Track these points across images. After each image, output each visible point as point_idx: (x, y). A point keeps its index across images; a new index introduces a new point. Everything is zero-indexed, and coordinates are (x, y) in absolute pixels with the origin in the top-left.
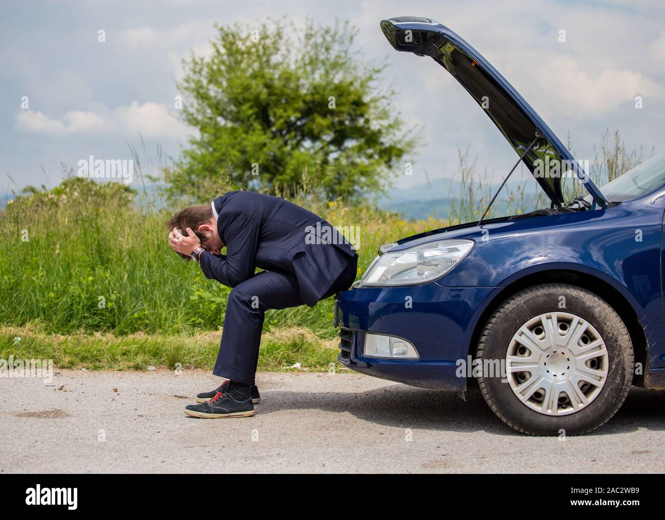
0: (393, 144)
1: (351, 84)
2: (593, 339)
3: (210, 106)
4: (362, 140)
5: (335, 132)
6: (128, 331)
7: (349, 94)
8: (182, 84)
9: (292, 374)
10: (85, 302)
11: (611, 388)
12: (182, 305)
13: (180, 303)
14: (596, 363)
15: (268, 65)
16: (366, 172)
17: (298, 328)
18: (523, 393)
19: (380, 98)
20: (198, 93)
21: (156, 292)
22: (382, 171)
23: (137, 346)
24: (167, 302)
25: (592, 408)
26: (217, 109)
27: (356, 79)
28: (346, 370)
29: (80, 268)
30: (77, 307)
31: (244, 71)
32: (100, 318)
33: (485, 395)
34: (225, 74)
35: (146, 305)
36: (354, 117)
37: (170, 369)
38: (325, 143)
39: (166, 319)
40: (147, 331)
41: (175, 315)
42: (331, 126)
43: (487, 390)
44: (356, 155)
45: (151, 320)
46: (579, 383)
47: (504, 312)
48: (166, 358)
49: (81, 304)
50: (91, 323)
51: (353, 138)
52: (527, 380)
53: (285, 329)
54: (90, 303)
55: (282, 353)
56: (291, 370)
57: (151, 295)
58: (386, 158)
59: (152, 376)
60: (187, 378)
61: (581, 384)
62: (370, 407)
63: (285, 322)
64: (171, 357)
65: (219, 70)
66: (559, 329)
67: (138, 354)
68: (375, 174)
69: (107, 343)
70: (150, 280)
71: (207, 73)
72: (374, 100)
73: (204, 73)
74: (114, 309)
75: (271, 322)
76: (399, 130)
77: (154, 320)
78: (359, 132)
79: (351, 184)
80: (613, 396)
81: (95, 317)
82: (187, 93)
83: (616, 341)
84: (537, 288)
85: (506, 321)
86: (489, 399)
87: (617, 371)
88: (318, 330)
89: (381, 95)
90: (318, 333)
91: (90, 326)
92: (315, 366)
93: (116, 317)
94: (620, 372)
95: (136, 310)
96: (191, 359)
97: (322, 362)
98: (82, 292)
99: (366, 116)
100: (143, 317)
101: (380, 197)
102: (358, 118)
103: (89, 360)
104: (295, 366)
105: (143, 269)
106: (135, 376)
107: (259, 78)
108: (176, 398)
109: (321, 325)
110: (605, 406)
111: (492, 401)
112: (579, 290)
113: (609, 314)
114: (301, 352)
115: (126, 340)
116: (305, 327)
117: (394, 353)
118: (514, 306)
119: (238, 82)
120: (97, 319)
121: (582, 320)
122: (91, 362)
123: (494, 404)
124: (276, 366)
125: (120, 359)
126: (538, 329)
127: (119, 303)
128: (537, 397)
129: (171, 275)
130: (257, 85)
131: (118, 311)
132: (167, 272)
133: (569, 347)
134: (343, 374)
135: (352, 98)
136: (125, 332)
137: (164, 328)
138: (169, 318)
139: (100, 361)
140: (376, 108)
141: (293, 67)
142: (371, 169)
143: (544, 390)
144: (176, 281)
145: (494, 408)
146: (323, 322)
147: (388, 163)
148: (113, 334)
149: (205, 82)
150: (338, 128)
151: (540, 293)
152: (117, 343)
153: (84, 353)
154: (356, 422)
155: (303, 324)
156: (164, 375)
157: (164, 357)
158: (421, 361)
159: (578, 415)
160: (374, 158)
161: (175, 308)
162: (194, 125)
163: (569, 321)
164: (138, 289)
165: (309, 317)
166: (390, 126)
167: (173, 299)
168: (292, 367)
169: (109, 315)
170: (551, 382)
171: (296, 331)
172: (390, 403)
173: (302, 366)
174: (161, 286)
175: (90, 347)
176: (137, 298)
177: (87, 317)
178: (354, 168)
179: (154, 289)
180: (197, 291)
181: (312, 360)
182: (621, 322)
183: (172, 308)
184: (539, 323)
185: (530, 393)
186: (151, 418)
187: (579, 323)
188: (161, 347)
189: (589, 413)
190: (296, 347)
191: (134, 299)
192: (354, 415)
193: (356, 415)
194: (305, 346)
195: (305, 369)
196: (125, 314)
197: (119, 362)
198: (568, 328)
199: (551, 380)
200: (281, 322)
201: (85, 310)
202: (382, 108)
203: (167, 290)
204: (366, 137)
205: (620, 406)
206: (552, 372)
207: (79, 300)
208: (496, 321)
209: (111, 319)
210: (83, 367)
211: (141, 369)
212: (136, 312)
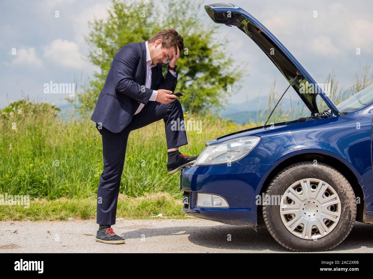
0: (228, 75)
1: (200, 36)
2: (331, 194)
3: (107, 52)
4: (207, 73)
5: (190, 68)
6: (56, 197)
7: (198, 43)
8: (88, 38)
9: (157, 220)
10: (29, 179)
11: (343, 223)
12: (89, 180)
13: (88, 179)
14: (333, 208)
15: (145, 24)
16: (211, 93)
17: (161, 193)
18: (291, 227)
19: (218, 45)
20: (99, 43)
21: (73, 173)
22: (221, 92)
23: (61, 206)
24: (80, 178)
25: (332, 234)
26: (112, 54)
27: (203, 33)
28: (190, 217)
29: (25, 159)
30: (24, 183)
31: (129, 28)
32: (38, 190)
33: (268, 228)
34: (117, 30)
35: (66, 181)
36: (202, 57)
37: (82, 219)
38: (183, 75)
39: (79, 189)
40: (68, 197)
41: (85, 186)
42: (187, 64)
43: (269, 225)
44: (203, 82)
45: (70, 190)
46: (324, 220)
47: (279, 179)
48: (79, 213)
49: (26, 181)
50: (32, 193)
51: (201, 72)
52: (293, 219)
53: (154, 194)
54: (31, 180)
55: (151, 208)
56: (156, 218)
57: (70, 174)
58: (223, 84)
59: (71, 224)
60: (93, 224)
61: (325, 221)
62: (202, 238)
63: (154, 189)
64: (83, 212)
65: (113, 28)
66: (311, 188)
67: (62, 210)
68: (216, 95)
69: (43, 205)
70: (69, 165)
71: (105, 30)
72: (215, 46)
73: (103, 30)
74: (47, 184)
75: (145, 189)
76: (232, 66)
77: (72, 190)
78: (205, 68)
79: (200, 101)
80: (345, 227)
81: (34, 189)
82: (92, 44)
83: (345, 195)
84: (297, 164)
85: (279, 184)
86: (271, 230)
87: (346, 213)
88: (174, 194)
89: (219, 43)
90: (174, 196)
91: (32, 195)
92: (171, 216)
93: (48, 189)
94: (348, 213)
95: (60, 184)
96: (95, 213)
97: (175, 213)
98: (26, 174)
99: (210, 57)
100: (65, 189)
101: (220, 110)
102: (204, 59)
103: (31, 215)
104: (159, 215)
105: (64, 158)
106: (61, 224)
107: (139, 33)
108: (86, 235)
109: (176, 191)
110: (340, 233)
111: (272, 231)
112: (322, 165)
113: (341, 179)
114: (163, 207)
115: (54, 203)
116: (166, 192)
117: (214, 204)
118: (284, 175)
119: (125, 36)
120: (37, 190)
121: (325, 183)
122: (33, 216)
123: (274, 233)
124: (147, 216)
125: (51, 214)
126: (298, 188)
127: (50, 180)
128: (299, 229)
129: (82, 162)
130: (138, 38)
131: (49, 185)
132: (80, 160)
133: (317, 198)
134: (188, 220)
135: (201, 45)
136: (54, 198)
137: (78, 195)
138: (81, 189)
139: (39, 216)
140: (216, 51)
141: (161, 25)
142: (213, 92)
143: (303, 224)
144: (85, 166)
145: (274, 236)
146: (177, 189)
147: (225, 88)
148: (46, 199)
149: (103, 36)
150: (192, 65)
151: (299, 168)
152: (49, 204)
153: (28, 211)
154: (193, 246)
155: (165, 190)
156: (78, 223)
157: (78, 212)
158: (230, 208)
159: (324, 239)
160: (215, 85)
161: (85, 183)
162: (97, 64)
163: (317, 184)
164: (61, 171)
165: (168, 186)
166: (226, 63)
167: (84, 177)
168: (157, 216)
169: (44, 188)
170: (307, 220)
171: (160, 195)
172: (215, 235)
173: (163, 215)
174: (76, 169)
175: (32, 207)
176: (61, 177)
177: (30, 189)
178: (203, 91)
179: (72, 170)
180: (99, 171)
181: (170, 212)
182: (348, 183)
183: (83, 182)
184: (300, 185)
185: (295, 226)
186: (70, 247)
187: (323, 184)
188: (76, 206)
189: (330, 238)
190: (160, 204)
191: (59, 177)
192: (193, 242)
193: (194, 242)
194: (165, 204)
195: (165, 217)
196: (54, 187)
197: (50, 216)
198: (317, 188)
199: (307, 218)
200: (151, 189)
201: (29, 185)
202: (220, 52)
203: (80, 171)
204: (210, 71)
205: (348, 233)
206: (308, 214)
207: (25, 179)
208: (274, 185)
209: (45, 190)
210: (28, 219)
211: (64, 220)
212: (60, 185)
